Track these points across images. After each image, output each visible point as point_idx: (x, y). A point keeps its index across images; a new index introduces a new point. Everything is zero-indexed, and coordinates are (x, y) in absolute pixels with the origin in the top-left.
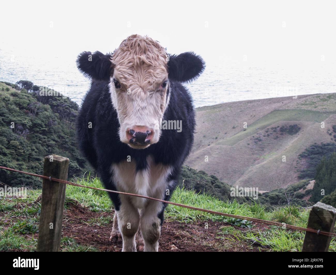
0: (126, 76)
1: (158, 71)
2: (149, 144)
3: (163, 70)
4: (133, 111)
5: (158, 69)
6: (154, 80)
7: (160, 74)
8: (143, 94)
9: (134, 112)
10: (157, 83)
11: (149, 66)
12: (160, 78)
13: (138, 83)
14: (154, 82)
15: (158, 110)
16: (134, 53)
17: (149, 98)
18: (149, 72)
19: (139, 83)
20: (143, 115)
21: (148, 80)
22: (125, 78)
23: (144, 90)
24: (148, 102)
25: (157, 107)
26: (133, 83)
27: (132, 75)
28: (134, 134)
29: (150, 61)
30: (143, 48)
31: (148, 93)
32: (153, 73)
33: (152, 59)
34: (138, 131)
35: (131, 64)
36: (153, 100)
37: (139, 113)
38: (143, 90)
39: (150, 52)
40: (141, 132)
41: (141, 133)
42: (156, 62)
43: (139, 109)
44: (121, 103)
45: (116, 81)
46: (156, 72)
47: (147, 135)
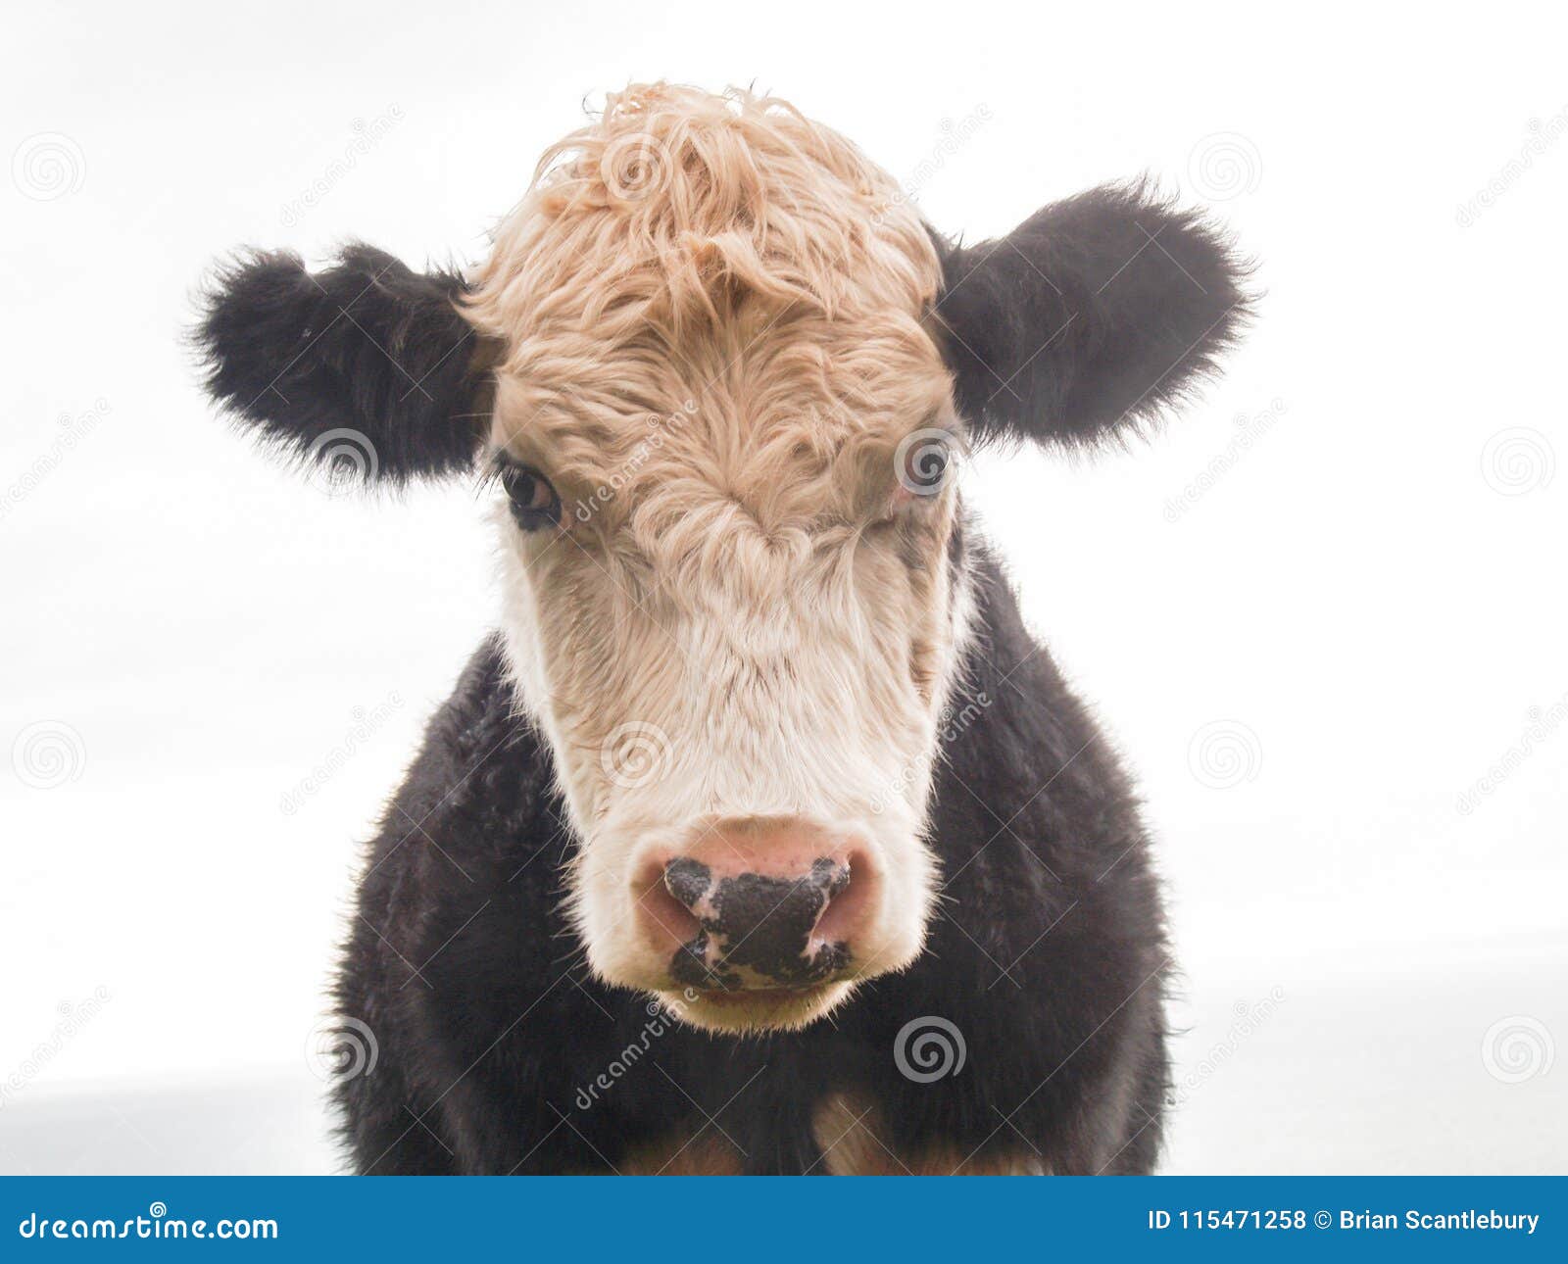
0: (603, 413)
1: (868, 353)
2: (837, 979)
3: (912, 348)
4: (679, 707)
5: (868, 337)
6: (841, 431)
7: (891, 374)
8: (752, 550)
9: (687, 709)
10: (867, 451)
11: (794, 315)
12: (888, 408)
13: (706, 464)
14: (839, 444)
15: (896, 689)
16: (655, 222)
17: (810, 586)
18: (788, 362)
19: (717, 459)
20: (772, 730)
21: (793, 431)
22: (597, 433)
23: (759, 521)
24: (800, 619)
25: (878, 661)
26: (666, 465)
27: (649, 405)
28: (709, 894)
29: (795, 273)
30: (731, 182)
31: (804, 545)
32: (828, 373)
33: (806, 254)
34: (743, 870)
35: (635, 312)
36: (845, 603)
37: (731, 711)
38: (751, 523)
39: (789, 208)
40: (764, 873)
41: (765, 881)
42: (846, 286)
43: (733, 682)
44: (573, 654)
45: (518, 465)
46: (848, 366)
47: (825, 892)
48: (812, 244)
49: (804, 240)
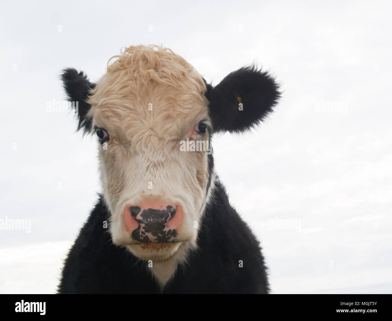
5: (186, 94)
13: (144, 121)
21: (166, 112)
27: (131, 109)
29: (168, 80)
30: (153, 62)
33: (171, 76)
34: (149, 208)
39: (168, 68)
40: (154, 209)
46: (180, 99)
47: (170, 214)
48: (172, 74)
49: (170, 74)
